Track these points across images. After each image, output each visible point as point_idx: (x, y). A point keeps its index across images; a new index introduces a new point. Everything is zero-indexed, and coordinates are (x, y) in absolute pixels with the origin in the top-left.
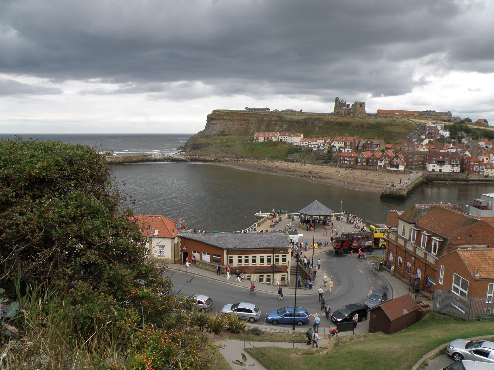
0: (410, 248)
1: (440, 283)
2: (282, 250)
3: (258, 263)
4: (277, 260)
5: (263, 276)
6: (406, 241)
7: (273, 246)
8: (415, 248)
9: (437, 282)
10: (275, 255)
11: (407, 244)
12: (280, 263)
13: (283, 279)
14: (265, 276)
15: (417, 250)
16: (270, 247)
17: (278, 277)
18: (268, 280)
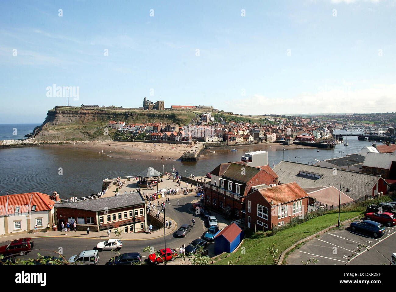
0: (221, 191)
1: (248, 212)
2: (139, 206)
3: (123, 218)
4: (137, 214)
5: (127, 227)
6: (218, 188)
7: (133, 204)
8: (225, 192)
9: (247, 211)
10: (135, 210)
11: (219, 189)
12: (139, 215)
13: (142, 227)
14: (129, 227)
15: (226, 192)
16: (131, 205)
17: (138, 226)
18: (131, 229)
